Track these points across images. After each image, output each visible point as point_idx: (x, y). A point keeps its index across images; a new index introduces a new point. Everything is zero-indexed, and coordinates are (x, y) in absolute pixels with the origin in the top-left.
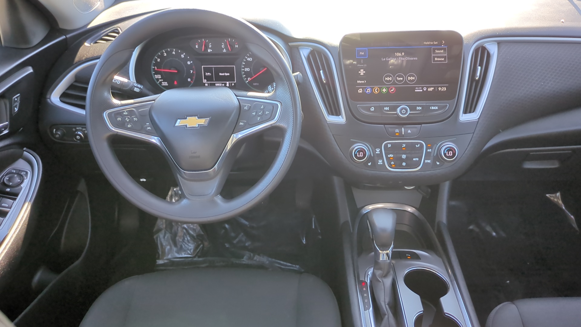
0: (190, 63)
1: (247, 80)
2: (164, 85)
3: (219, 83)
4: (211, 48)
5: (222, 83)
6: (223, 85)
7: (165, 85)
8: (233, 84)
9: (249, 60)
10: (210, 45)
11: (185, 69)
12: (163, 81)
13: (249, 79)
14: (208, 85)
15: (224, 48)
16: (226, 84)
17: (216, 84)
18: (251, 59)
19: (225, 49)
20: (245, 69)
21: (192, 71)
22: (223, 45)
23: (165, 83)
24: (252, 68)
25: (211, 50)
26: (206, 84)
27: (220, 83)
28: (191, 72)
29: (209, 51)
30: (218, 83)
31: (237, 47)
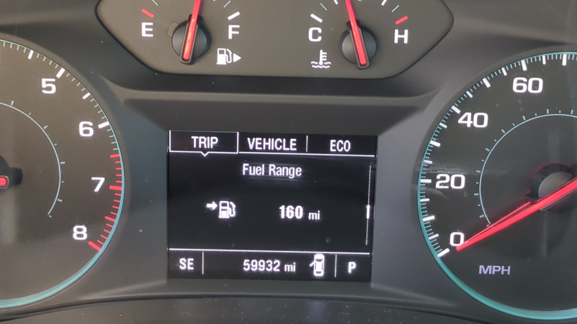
0: (91, 133)
1: (443, 243)
3: (266, 257)
5: (286, 259)
6: (291, 268)
8: (352, 266)
9: (469, 123)
10: (234, 22)
11: (60, 163)
13: (457, 239)
14: (197, 263)
15: (317, 47)
16: (304, 264)
17: (246, 262)
18: (481, 120)
19: (322, 55)
20: (435, 180)
21: (102, 180)
22: (316, 24)
24: (481, 172)
25: (237, 58)
26: (182, 260)
27: (273, 257)
28: (96, 183)
29: (222, 59)
30: (258, 257)
31: (401, 40)
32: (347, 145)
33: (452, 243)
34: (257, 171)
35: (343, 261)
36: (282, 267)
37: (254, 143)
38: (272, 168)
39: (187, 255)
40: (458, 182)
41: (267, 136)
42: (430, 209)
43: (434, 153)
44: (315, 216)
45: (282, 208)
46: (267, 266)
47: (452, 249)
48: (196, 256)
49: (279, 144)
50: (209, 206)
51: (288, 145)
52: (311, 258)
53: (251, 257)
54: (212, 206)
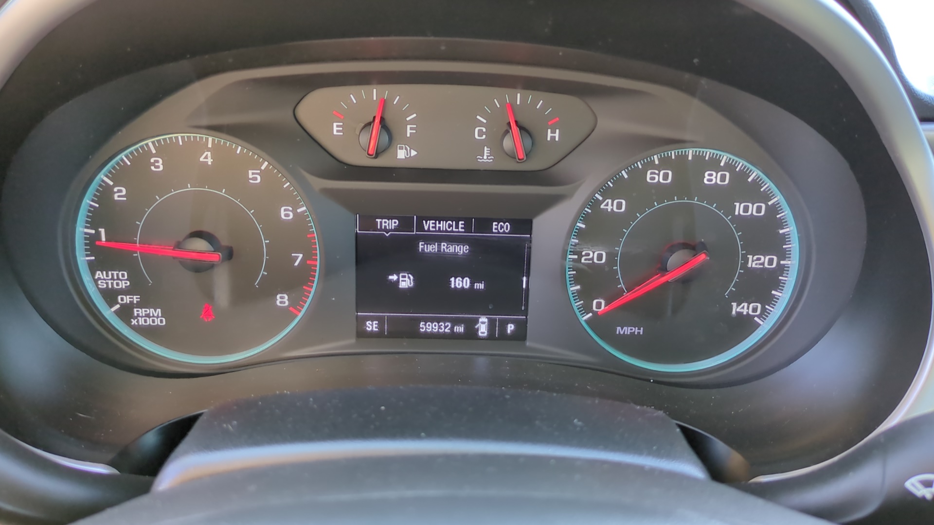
0: (291, 216)
1: (587, 308)
2: (141, 321)
3: (439, 320)
4: (411, 143)
5: (455, 322)
6: (460, 329)
7: (149, 321)
8: (510, 328)
9: (609, 208)
10: (412, 122)
11: (265, 242)
12: (140, 305)
13: (599, 305)
14: (381, 325)
15: (481, 144)
16: (471, 326)
17: (422, 324)
18: (619, 206)
19: (486, 150)
20: (580, 256)
21: (301, 256)
22: (481, 124)
23: (148, 316)
24: (619, 249)
25: (413, 153)
26: (368, 323)
27: (445, 320)
28: (296, 258)
29: (401, 154)
30: (432, 320)
31: (553, 138)
32: (507, 227)
33: (594, 308)
34: (431, 248)
35: (504, 324)
36: (452, 329)
37: (429, 225)
38: (444, 246)
39: (372, 319)
40: (600, 257)
41: (440, 219)
42: (576, 280)
43: (580, 234)
44: (480, 286)
45: (453, 279)
46: (440, 327)
47: (594, 313)
48: (381, 320)
49: (450, 226)
50: (391, 277)
51: (457, 227)
52: (476, 321)
53: (426, 320)
54: (394, 277)
